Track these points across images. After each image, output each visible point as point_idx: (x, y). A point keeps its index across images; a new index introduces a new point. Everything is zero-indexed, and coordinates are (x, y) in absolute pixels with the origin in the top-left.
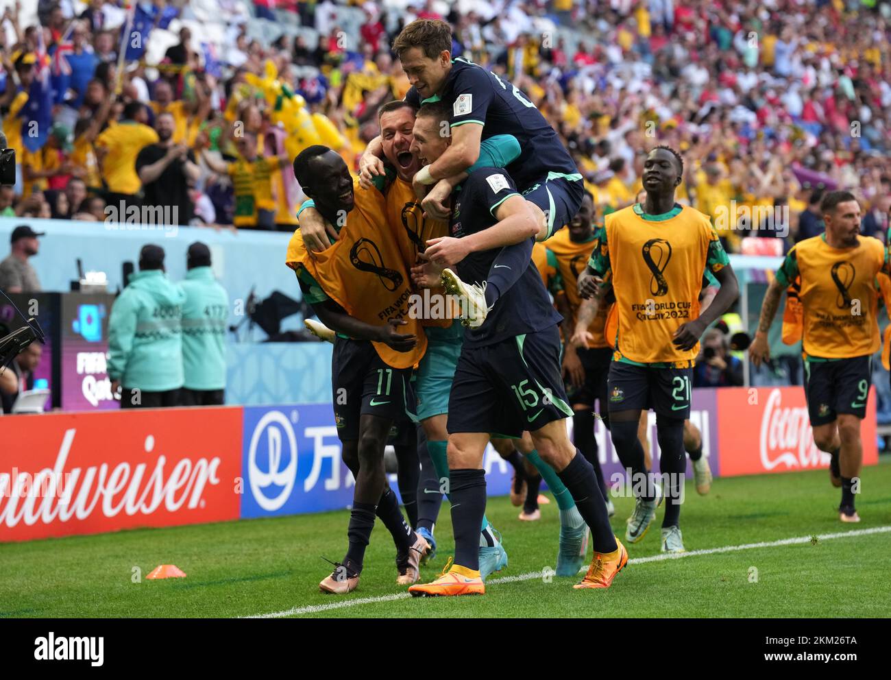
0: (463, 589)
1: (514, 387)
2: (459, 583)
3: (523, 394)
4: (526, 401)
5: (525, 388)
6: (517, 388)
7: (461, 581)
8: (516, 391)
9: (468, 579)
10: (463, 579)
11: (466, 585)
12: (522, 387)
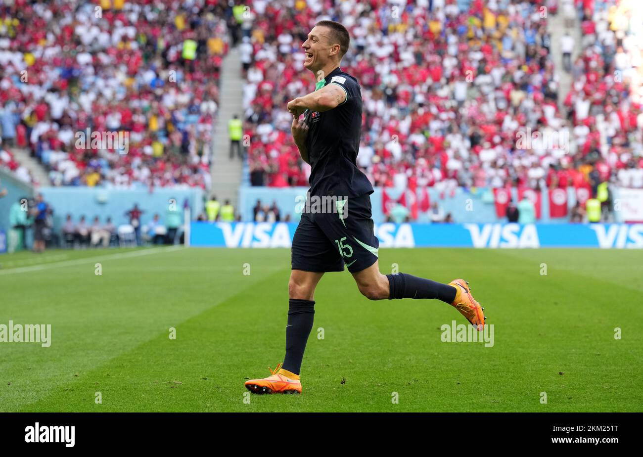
0: (285, 387)
1: (337, 241)
2: (282, 382)
3: (343, 247)
4: (344, 253)
5: (344, 243)
6: (339, 241)
7: (284, 380)
8: (338, 244)
9: (289, 380)
10: (285, 379)
11: (288, 384)
12: (342, 242)
